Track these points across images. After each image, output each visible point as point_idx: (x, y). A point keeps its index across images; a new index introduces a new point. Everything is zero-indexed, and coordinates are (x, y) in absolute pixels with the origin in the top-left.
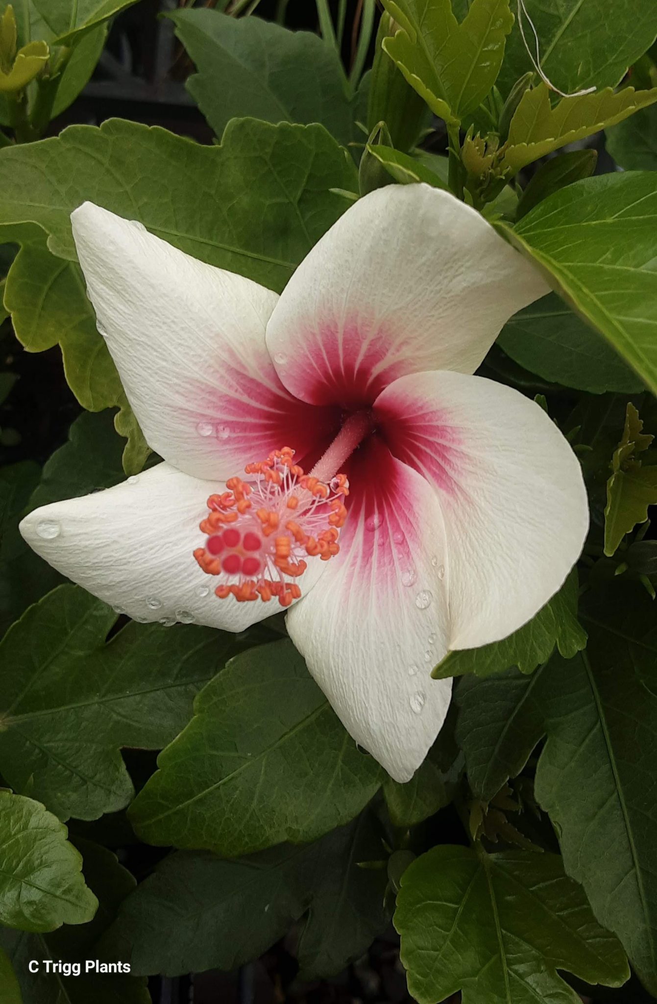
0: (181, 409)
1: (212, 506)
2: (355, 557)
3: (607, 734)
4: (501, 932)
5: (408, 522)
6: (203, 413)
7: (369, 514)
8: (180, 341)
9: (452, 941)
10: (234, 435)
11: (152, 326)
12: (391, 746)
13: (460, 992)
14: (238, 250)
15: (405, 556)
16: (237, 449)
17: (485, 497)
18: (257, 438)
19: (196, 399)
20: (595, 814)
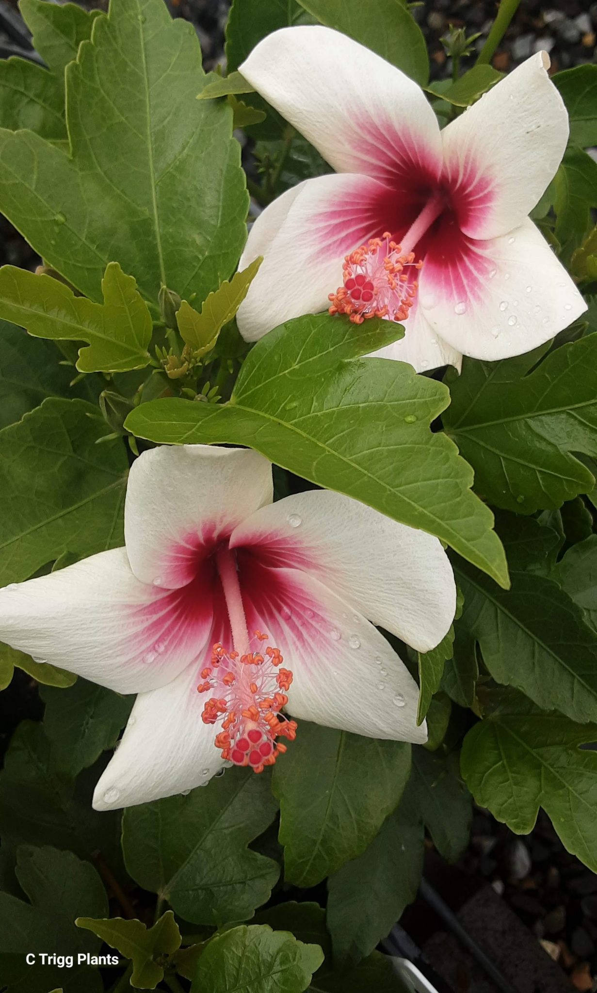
0: (126, 662)
1: (208, 722)
2: (294, 643)
3: (507, 612)
4: (534, 752)
5: (307, 600)
6: (141, 651)
7: (280, 610)
8: (95, 630)
9: (515, 784)
10: (166, 643)
11: (71, 638)
12: (404, 732)
13: (541, 807)
14: (62, 513)
15: (322, 621)
16: (175, 647)
17: (343, 563)
18: (180, 629)
19: (131, 649)
20: (534, 664)
